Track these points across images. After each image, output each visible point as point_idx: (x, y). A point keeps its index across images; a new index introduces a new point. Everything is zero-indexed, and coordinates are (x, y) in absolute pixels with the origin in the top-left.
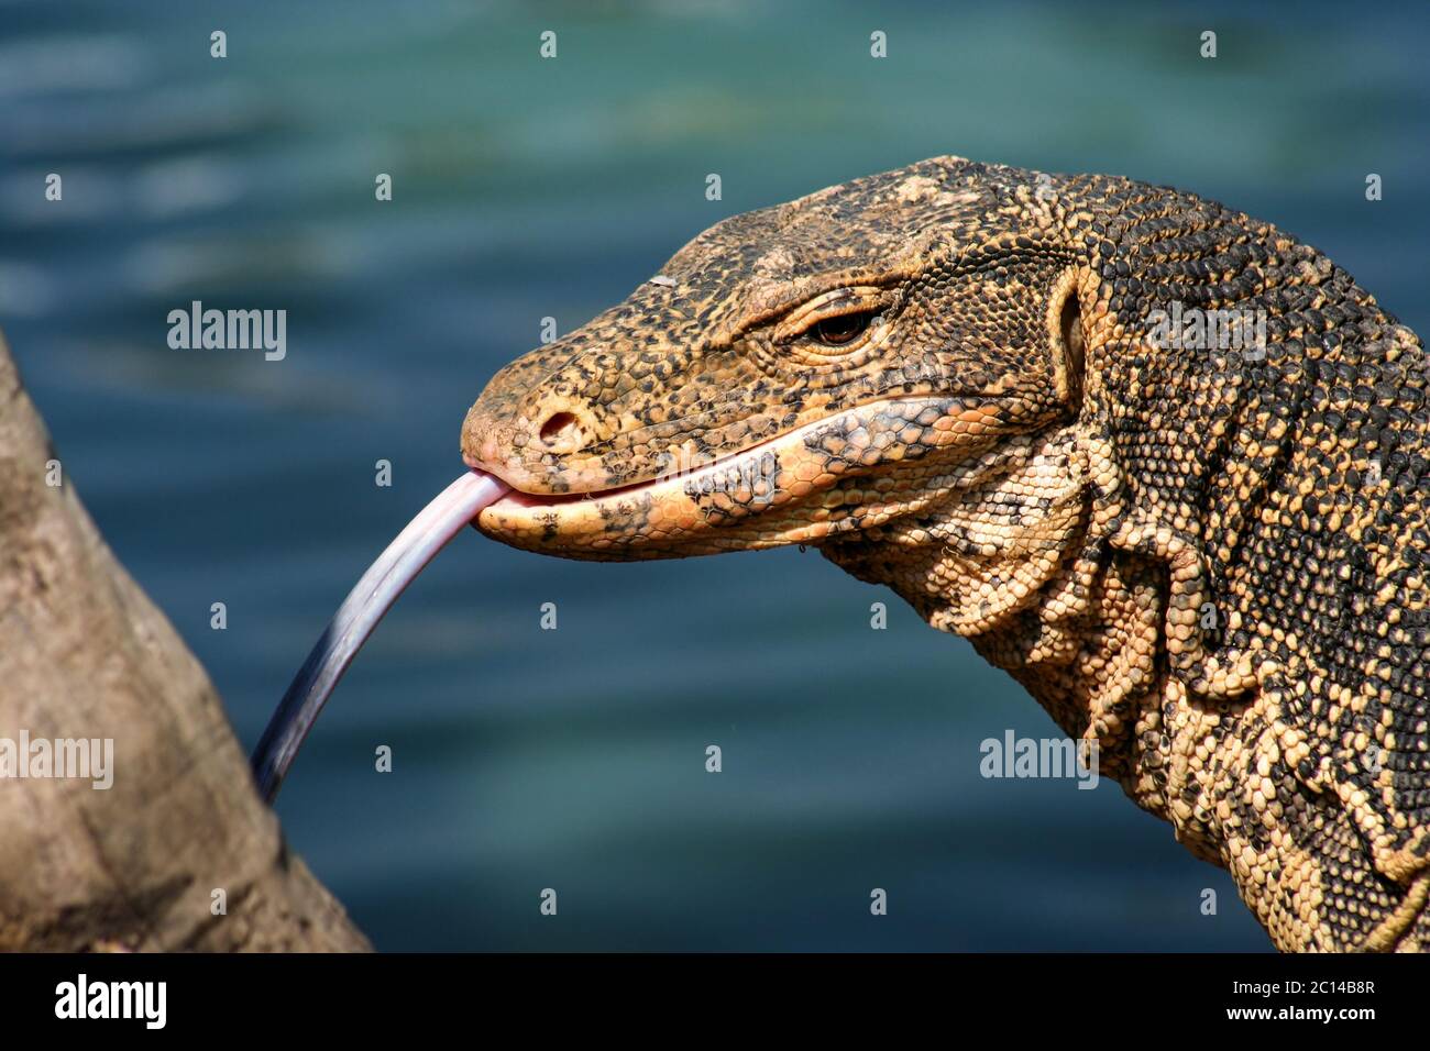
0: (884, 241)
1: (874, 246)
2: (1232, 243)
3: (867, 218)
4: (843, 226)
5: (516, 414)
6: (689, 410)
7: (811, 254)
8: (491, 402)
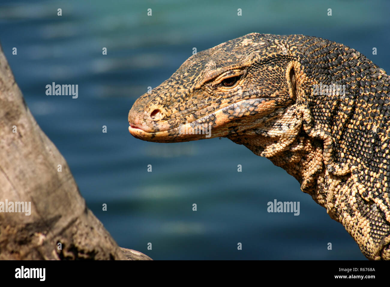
0: (240, 57)
1: (237, 58)
2: (334, 50)
3: (234, 51)
4: (228, 53)
5: (143, 111)
6: (190, 106)
7: (220, 62)
8: (136, 108)
